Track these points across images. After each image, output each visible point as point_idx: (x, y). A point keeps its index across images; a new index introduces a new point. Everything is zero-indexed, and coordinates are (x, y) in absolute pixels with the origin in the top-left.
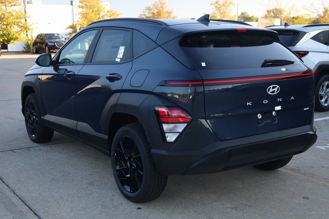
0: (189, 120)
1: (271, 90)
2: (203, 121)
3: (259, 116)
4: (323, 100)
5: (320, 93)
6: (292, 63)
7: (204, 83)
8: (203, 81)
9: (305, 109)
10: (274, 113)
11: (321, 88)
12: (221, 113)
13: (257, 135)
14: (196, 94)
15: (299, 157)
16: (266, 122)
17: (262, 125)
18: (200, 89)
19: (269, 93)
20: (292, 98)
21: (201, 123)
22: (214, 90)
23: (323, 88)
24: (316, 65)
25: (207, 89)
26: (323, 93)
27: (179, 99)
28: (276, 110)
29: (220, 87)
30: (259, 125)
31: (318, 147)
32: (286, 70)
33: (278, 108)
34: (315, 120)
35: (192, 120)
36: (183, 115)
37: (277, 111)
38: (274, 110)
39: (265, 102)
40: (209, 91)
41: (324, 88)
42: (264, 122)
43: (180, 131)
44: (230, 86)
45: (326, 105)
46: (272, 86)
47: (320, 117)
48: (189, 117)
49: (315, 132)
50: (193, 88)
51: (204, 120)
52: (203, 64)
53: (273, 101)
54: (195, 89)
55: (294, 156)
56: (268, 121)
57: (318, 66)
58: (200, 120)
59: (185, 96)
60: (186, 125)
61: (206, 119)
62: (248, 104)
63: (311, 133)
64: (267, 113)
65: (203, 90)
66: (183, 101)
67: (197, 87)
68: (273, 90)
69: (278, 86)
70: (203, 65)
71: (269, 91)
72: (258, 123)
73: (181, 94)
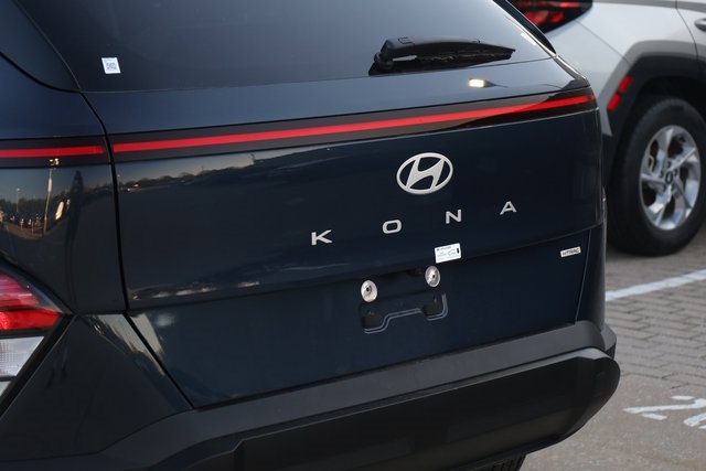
0: (52, 322)
1: (416, 175)
2: (116, 323)
3: (369, 292)
4: (657, 207)
5: (644, 176)
6: (504, 53)
7: (117, 148)
8: (108, 139)
9: (564, 253)
10: (431, 276)
11: (647, 156)
12: (205, 281)
13: (360, 373)
14: (79, 199)
15: (555, 457)
16: (397, 315)
17: (381, 329)
18: (99, 179)
19: (407, 188)
20: (509, 207)
21: (107, 331)
22: (167, 180)
23: (654, 152)
24: (624, 59)
25: (130, 175)
26: (656, 176)
27: (7, 227)
28: (439, 260)
29: (195, 168)
30: (368, 331)
31: (635, 410)
32: (488, 84)
33: (448, 253)
34: (609, 296)
35: (66, 319)
36: (24, 297)
37: (444, 268)
38: (431, 260)
39: (392, 227)
40: (143, 183)
41: (661, 155)
42: (390, 317)
43: (14, 369)
44: (243, 161)
45: (670, 226)
46: (417, 158)
47: (646, 279)
48: (54, 308)
49: (611, 351)
50: (70, 173)
51: (121, 317)
52: (111, 66)
53: (426, 222)
54: (78, 177)
55: (528, 456)
56: (407, 313)
57: (632, 61)
58: (104, 318)
59: (31, 208)
60: (36, 342)
61: (128, 312)
62: (315, 238)
63: (594, 354)
64: (401, 275)
65: (110, 181)
66: (23, 234)
67: (84, 171)
68: (424, 174)
69: (443, 159)
70: (108, 71)
71: (404, 178)
72: (364, 324)
73: (15, 200)
